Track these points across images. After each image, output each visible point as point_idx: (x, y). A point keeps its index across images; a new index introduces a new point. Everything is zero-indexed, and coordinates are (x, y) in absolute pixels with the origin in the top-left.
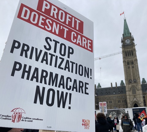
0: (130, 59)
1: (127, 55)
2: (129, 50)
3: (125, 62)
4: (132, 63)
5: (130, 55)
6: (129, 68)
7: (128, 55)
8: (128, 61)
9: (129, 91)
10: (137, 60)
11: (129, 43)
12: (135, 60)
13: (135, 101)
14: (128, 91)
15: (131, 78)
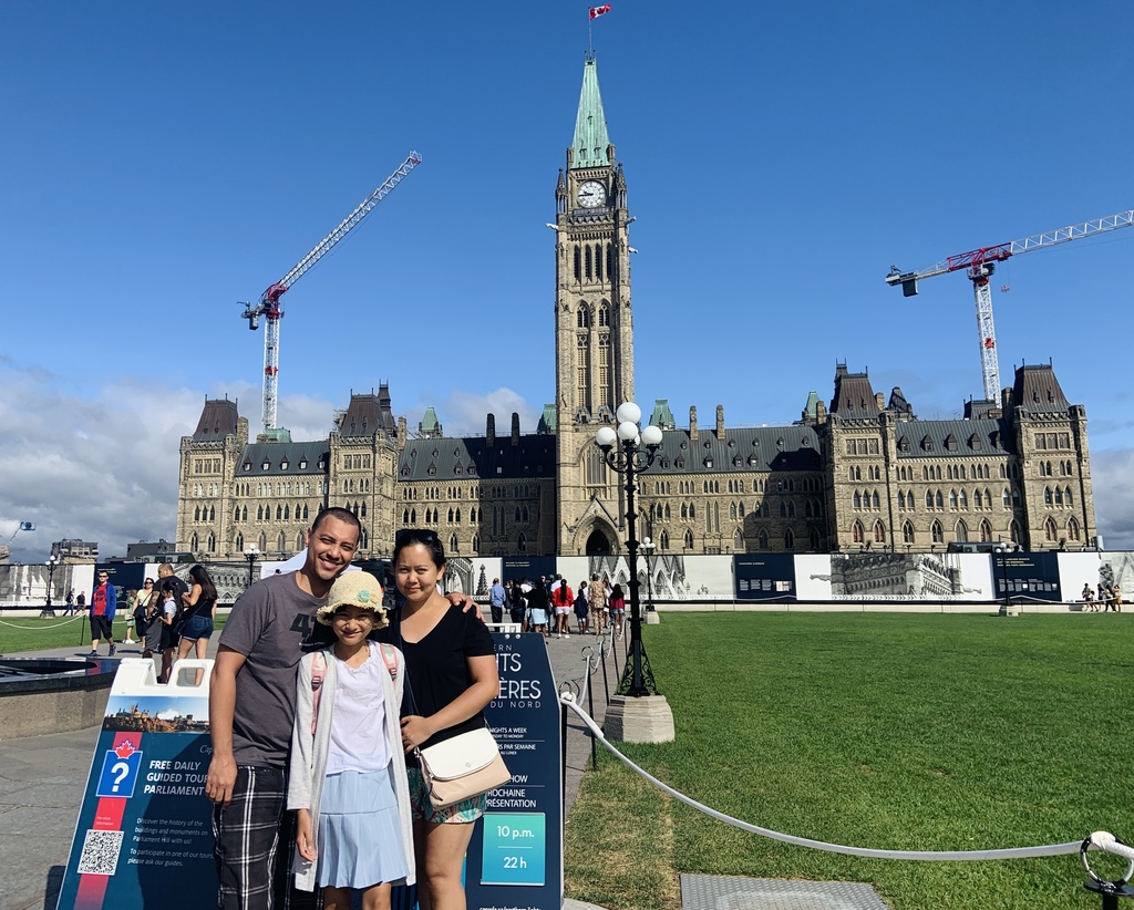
0: (594, 292)
1: (583, 272)
2: (592, 243)
3: (566, 308)
4: (605, 317)
5: (599, 274)
6: (584, 340)
7: (589, 275)
8: (583, 303)
9: (573, 465)
11: (599, 207)
13: (598, 521)
14: (568, 465)
15: (589, 396)
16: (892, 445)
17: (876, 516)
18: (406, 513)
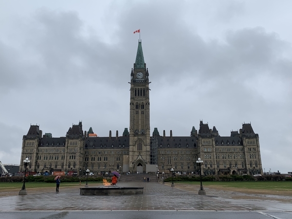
0: (140, 100)
1: (137, 95)
2: (140, 87)
3: (133, 104)
4: (143, 107)
5: (141, 95)
6: (137, 113)
7: (139, 95)
8: (137, 103)
9: (134, 146)
10: (149, 104)
11: (142, 78)
12: (146, 104)
13: (140, 160)
14: (132, 145)
15: (138, 127)
16: (214, 143)
17: (211, 161)
18: (86, 158)
